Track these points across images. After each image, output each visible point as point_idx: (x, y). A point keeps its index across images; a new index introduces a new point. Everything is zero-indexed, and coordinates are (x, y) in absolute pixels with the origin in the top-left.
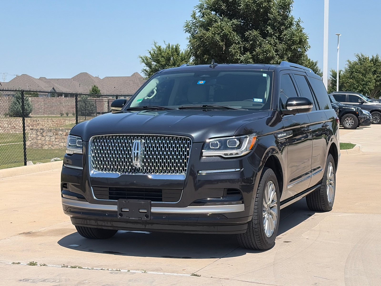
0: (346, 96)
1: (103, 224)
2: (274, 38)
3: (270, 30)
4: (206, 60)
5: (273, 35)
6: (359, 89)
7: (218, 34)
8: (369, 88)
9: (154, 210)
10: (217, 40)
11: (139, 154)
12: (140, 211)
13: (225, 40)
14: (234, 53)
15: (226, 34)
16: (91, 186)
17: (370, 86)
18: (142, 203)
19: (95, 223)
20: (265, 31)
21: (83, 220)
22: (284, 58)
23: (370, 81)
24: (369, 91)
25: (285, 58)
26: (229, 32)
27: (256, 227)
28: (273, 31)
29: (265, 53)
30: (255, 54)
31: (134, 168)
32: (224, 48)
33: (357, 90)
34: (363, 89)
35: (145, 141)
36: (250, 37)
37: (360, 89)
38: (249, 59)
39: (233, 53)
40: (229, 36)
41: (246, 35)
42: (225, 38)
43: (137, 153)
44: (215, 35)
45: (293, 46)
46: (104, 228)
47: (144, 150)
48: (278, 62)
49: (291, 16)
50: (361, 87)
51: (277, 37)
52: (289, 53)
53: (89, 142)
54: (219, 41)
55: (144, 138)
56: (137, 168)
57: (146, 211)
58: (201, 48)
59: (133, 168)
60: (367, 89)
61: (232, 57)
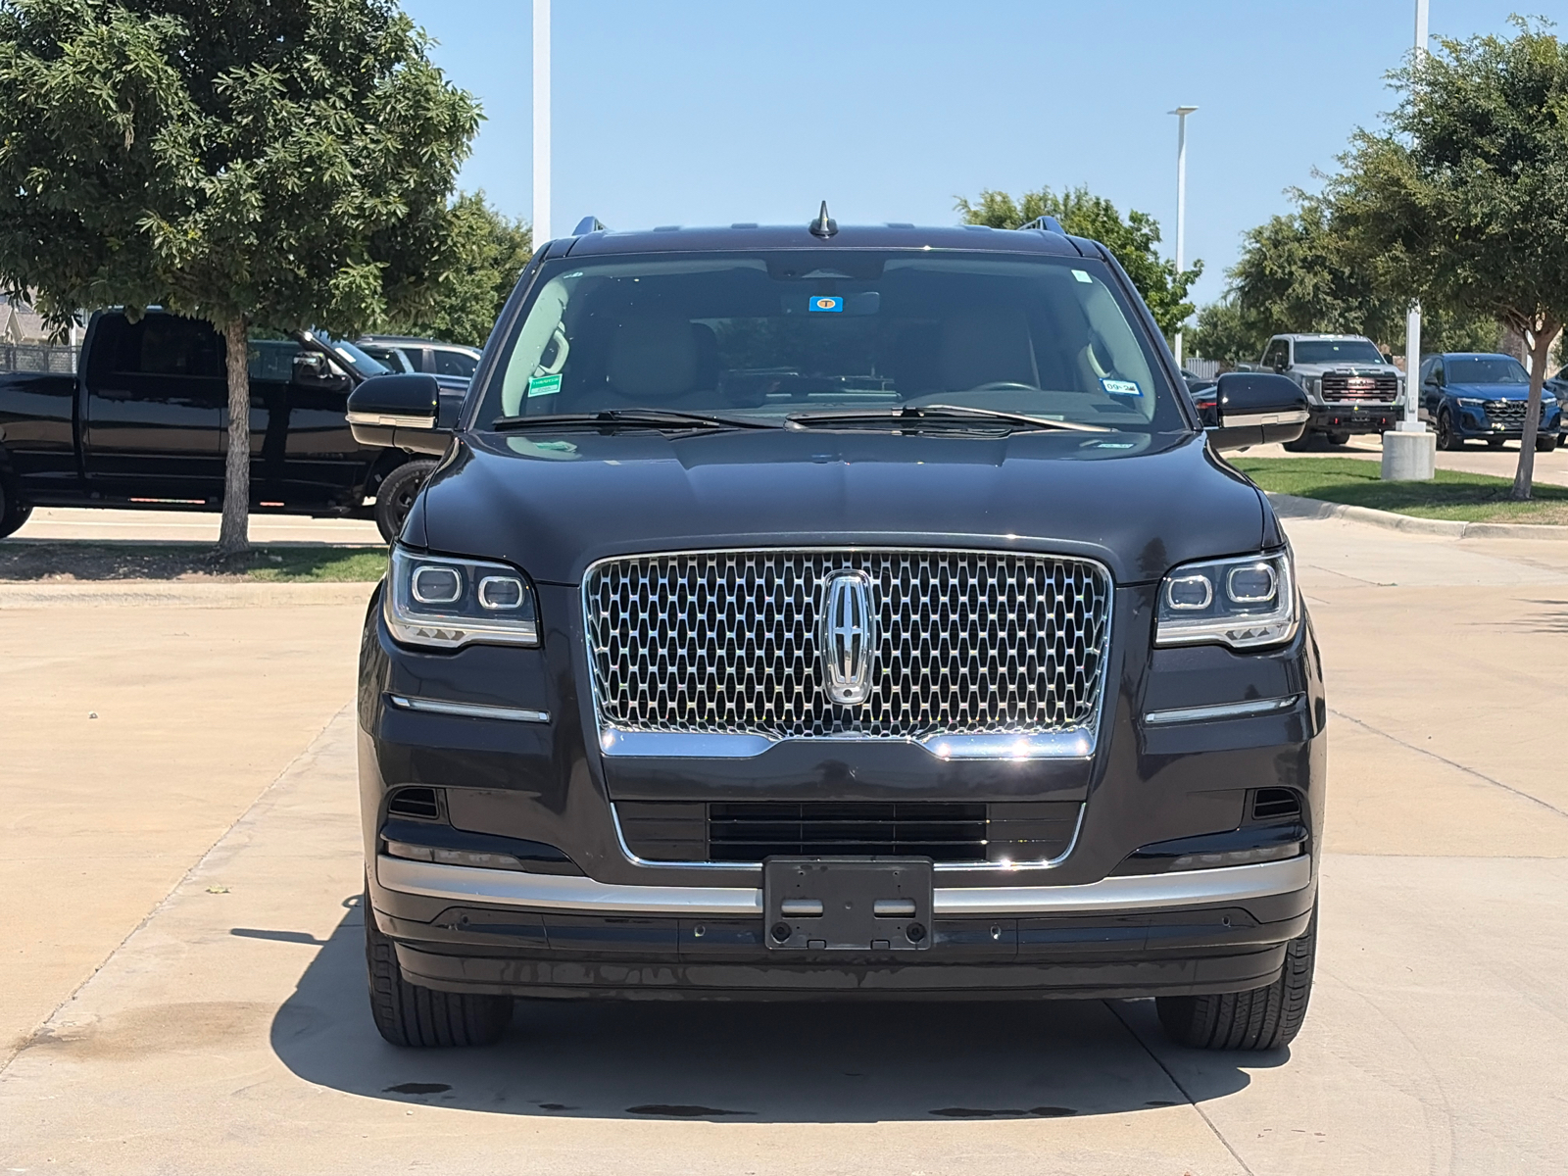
0: (424, 354)
1: (633, 978)
2: (337, 104)
3: (319, 70)
4: (39, 190)
5: (332, 90)
6: (436, 325)
7: (106, 75)
8: (474, 326)
9: (946, 901)
10: (100, 102)
11: (863, 643)
12: (878, 909)
13: (132, 105)
14: (174, 163)
15: (144, 75)
16: (611, 801)
17: (478, 317)
18: (892, 872)
19: (587, 974)
20: (296, 75)
21: (513, 964)
22: (387, 192)
23: (476, 298)
24: (476, 335)
25: (392, 193)
26: (155, 70)
27: (1299, 955)
28: (329, 73)
29: (309, 170)
30: (265, 170)
31: (830, 707)
32: (129, 141)
33: (425, 331)
34: (452, 326)
35: (878, 582)
36: (238, 98)
37: (443, 327)
38: (246, 192)
39: (169, 162)
40: (153, 86)
41: (222, 84)
42: (135, 92)
43: (856, 638)
44: (92, 80)
45: (426, 144)
46: (632, 996)
47: (878, 622)
48: (365, 209)
49: (400, 13)
50: (444, 318)
51: (346, 102)
52: (410, 173)
53: (581, 589)
54: (108, 107)
55: (869, 564)
56: (844, 707)
57: (909, 908)
58: (14, 134)
59: (825, 706)
60: (468, 327)
61: (165, 181)
